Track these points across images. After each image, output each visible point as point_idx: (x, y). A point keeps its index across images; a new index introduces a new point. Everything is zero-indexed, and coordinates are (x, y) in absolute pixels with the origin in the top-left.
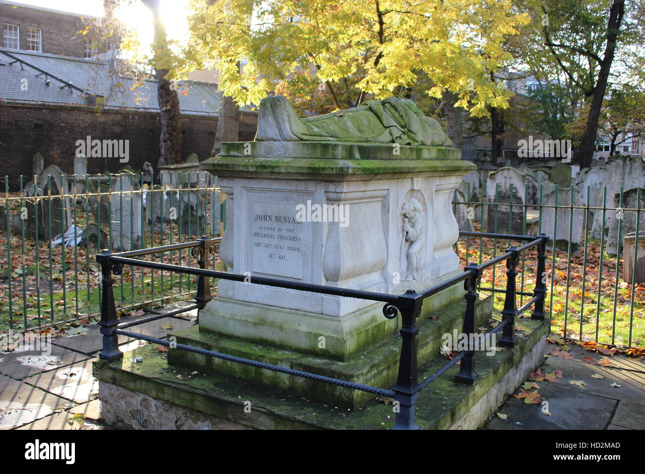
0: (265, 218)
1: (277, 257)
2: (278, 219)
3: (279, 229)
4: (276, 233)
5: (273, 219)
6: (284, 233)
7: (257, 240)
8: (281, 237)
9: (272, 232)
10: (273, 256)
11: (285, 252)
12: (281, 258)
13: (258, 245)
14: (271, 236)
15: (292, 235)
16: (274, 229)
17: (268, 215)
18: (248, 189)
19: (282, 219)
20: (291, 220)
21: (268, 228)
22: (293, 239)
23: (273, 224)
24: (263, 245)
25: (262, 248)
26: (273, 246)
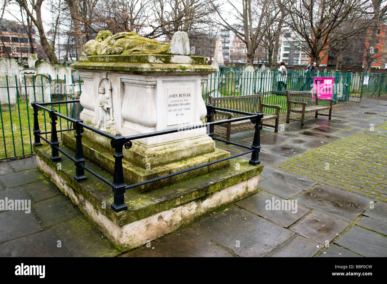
0: (174, 96)
1: (180, 115)
2: (180, 96)
3: (181, 101)
4: (179, 103)
5: (178, 96)
6: (183, 102)
7: (170, 108)
8: (181, 104)
9: (177, 103)
10: (178, 115)
11: (183, 111)
12: (182, 115)
13: (170, 111)
14: (177, 105)
15: (187, 102)
16: (178, 101)
17: (175, 94)
18: (164, 82)
19: (183, 95)
20: (187, 95)
21: (175, 101)
22: (187, 104)
23: (178, 98)
24: (173, 110)
25: (172, 112)
26: (178, 110)
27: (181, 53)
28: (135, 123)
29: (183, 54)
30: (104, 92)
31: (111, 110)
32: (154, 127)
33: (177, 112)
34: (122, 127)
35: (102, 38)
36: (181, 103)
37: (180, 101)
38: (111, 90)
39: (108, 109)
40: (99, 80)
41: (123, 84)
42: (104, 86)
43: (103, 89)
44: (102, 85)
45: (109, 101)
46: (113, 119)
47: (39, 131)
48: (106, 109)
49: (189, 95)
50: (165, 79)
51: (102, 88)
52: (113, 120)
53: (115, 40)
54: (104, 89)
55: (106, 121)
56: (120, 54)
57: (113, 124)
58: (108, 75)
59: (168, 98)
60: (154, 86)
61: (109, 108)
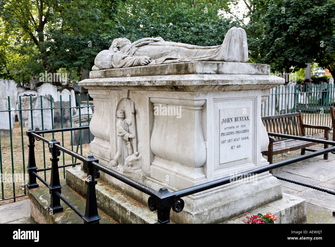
0: (228, 120)
1: (236, 147)
2: (236, 119)
3: (237, 127)
4: (234, 130)
5: (234, 120)
6: (240, 129)
7: (223, 138)
8: (238, 132)
9: (232, 130)
10: (233, 147)
11: (240, 142)
12: (238, 147)
13: (223, 142)
14: (232, 133)
15: (244, 129)
16: (234, 128)
17: (230, 118)
18: (215, 100)
19: (239, 119)
20: (244, 118)
21: (230, 128)
22: (245, 131)
23: (233, 124)
24: (227, 141)
25: (226, 144)
26: (233, 140)
27: (237, 59)
28: (170, 160)
29: (240, 60)
30: (123, 116)
31: (134, 141)
32: (202, 167)
33: (232, 143)
34: (151, 164)
35: (118, 48)
36: (238, 129)
37: (235, 127)
38: (135, 113)
39: (130, 139)
40: (117, 100)
41: (152, 105)
42: (124, 107)
43: (122, 112)
44: (121, 107)
45: (132, 129)
46: (137, 153)
47: (35, 168)
48: (127, 139)
49: (247, 118)
50: (217, 97)
51: (120, 112)
52: (138, 155)
53: (137, 48)
54: (124, 113)
55: (127, 155)
56: (145, 65)
57: (137, 160)
58: (131, 93)
59: (221, 123)
60: (203, 107)
61: (132, 138)
